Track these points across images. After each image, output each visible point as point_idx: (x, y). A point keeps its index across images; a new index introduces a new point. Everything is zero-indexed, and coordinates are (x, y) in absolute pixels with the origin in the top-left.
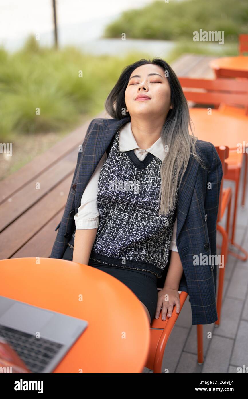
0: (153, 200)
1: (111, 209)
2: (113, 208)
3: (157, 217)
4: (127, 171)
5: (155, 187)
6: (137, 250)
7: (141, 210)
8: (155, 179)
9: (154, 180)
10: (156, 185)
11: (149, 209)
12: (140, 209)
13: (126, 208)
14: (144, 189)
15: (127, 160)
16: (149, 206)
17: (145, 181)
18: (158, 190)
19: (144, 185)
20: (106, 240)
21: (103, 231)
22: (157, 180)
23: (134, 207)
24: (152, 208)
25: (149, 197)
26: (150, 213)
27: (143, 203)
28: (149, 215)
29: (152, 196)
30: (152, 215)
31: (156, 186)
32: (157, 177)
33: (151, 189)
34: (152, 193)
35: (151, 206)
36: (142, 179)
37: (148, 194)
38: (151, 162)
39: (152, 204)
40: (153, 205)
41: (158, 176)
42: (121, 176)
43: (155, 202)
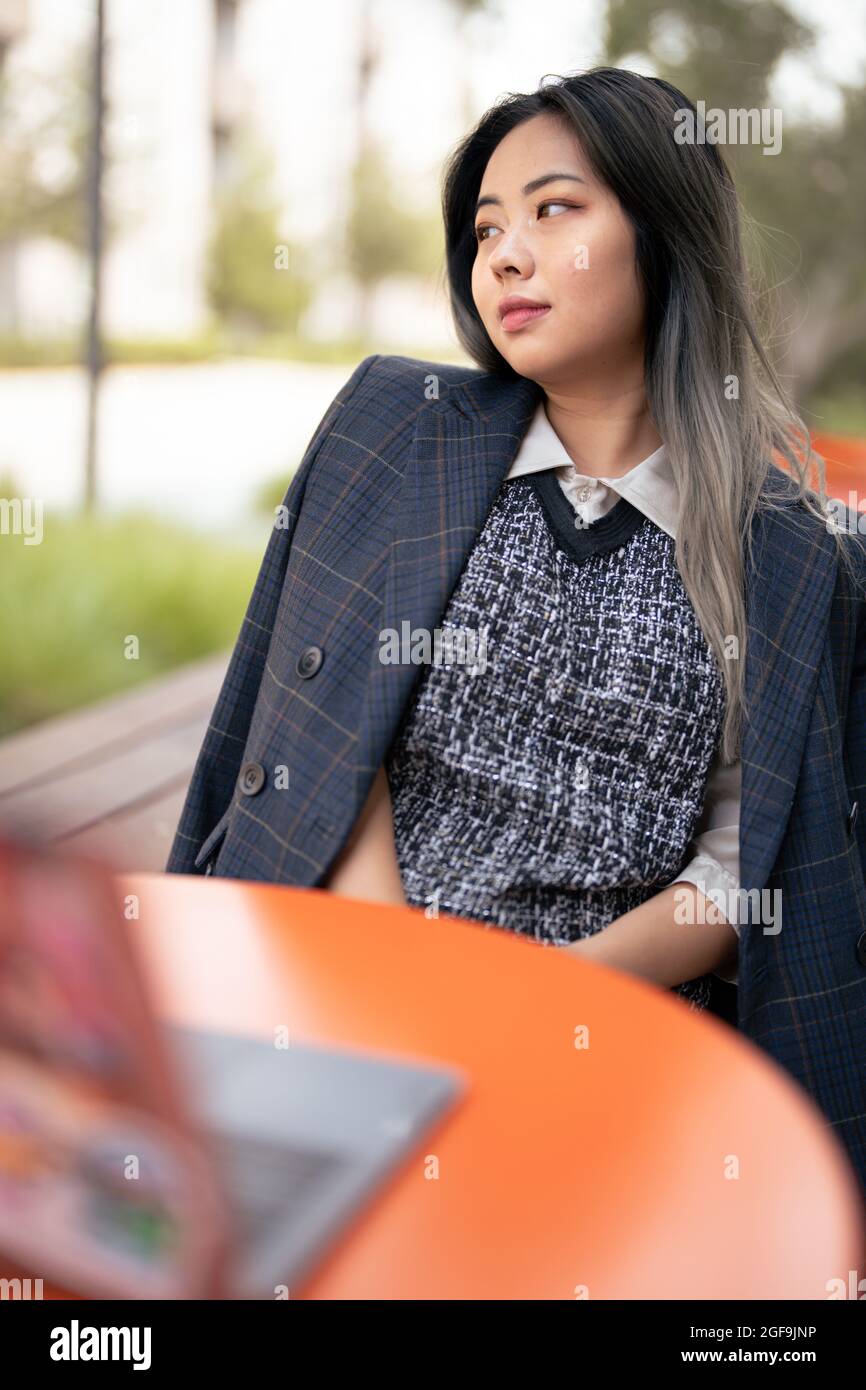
0: (643, 697)
1: (447, 743)
2: (456, 737)
3: (654, 790)
4: (527, 552)
5: (650, 642)
6: (579, 907)
7: (580, 753)
8: (647, 606)
9: (644, 611)
10: (655, 629)
11: (621, 746)
12: (578, 748)
13: (518, 742)
14: (602, 646)
15: (530, 509)
16: (622, 725)
17: (602, 610)
18: (665, 656)
19: (601, 629)
20: (445, 861)
21: (428, 821)
22: (656, 611)
23: (549, 738)
24: (634, 736)
25: (626, 684)
26: (624, 767)
27: (596, 708)
28: (619, 777)
29: (637, 682)
30: (631, 776)
31: (654, 636)
32: (658, 599)
33: (636, 647)
34: (639, 667)
35: (632, 728)
36: (588, 603)
37: (621, 669)
38: (626, 543)
39: (635, 719)
40: (639, 722)
41: (661, 596)
42: (502, 572)
43: (649, 711)
